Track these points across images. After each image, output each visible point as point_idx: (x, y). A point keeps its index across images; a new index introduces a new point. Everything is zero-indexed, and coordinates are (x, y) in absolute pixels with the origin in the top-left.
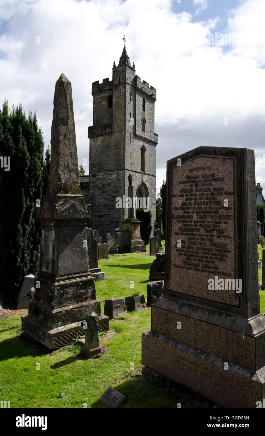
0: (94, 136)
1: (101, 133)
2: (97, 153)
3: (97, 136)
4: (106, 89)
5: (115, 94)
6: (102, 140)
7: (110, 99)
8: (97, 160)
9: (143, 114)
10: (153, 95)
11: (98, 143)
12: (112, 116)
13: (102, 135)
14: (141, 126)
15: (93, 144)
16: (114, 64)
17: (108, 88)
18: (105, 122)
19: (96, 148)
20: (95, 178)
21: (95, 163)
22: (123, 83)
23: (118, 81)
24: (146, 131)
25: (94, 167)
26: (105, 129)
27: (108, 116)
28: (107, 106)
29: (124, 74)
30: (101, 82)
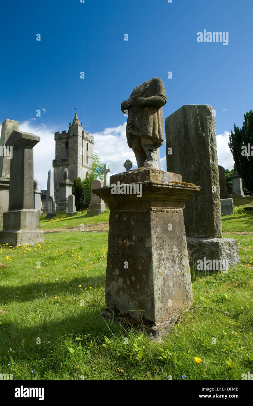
0: (57, 166)
1: (61, 164)
2: (59, 176)
3: (59, 166)
4: (64, 137)
5: (71, 141)
6: (62, 168)
7: (67, 143)
8: (59, 180)
9: (87, 153)
10: (92, 141)
11: (60, 170)
12: (68, 154)
13: (62, 165)
14: (86, 160)
15: (56, 171)
16: (70, 123)
17: (66, 137)
18: (64, 157)
19: (58, 173)
20: (57, 192)
21: (58, 182)
22: (76, 135)
23: (73, 134)
24: (88, 163)
25: (57, 185)
26: (64, 162)
27: (66, 153)
28: (65, 147)
29: (76, 130)
30: (61, 133)
